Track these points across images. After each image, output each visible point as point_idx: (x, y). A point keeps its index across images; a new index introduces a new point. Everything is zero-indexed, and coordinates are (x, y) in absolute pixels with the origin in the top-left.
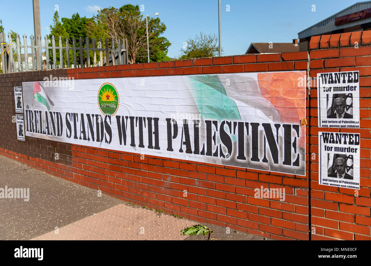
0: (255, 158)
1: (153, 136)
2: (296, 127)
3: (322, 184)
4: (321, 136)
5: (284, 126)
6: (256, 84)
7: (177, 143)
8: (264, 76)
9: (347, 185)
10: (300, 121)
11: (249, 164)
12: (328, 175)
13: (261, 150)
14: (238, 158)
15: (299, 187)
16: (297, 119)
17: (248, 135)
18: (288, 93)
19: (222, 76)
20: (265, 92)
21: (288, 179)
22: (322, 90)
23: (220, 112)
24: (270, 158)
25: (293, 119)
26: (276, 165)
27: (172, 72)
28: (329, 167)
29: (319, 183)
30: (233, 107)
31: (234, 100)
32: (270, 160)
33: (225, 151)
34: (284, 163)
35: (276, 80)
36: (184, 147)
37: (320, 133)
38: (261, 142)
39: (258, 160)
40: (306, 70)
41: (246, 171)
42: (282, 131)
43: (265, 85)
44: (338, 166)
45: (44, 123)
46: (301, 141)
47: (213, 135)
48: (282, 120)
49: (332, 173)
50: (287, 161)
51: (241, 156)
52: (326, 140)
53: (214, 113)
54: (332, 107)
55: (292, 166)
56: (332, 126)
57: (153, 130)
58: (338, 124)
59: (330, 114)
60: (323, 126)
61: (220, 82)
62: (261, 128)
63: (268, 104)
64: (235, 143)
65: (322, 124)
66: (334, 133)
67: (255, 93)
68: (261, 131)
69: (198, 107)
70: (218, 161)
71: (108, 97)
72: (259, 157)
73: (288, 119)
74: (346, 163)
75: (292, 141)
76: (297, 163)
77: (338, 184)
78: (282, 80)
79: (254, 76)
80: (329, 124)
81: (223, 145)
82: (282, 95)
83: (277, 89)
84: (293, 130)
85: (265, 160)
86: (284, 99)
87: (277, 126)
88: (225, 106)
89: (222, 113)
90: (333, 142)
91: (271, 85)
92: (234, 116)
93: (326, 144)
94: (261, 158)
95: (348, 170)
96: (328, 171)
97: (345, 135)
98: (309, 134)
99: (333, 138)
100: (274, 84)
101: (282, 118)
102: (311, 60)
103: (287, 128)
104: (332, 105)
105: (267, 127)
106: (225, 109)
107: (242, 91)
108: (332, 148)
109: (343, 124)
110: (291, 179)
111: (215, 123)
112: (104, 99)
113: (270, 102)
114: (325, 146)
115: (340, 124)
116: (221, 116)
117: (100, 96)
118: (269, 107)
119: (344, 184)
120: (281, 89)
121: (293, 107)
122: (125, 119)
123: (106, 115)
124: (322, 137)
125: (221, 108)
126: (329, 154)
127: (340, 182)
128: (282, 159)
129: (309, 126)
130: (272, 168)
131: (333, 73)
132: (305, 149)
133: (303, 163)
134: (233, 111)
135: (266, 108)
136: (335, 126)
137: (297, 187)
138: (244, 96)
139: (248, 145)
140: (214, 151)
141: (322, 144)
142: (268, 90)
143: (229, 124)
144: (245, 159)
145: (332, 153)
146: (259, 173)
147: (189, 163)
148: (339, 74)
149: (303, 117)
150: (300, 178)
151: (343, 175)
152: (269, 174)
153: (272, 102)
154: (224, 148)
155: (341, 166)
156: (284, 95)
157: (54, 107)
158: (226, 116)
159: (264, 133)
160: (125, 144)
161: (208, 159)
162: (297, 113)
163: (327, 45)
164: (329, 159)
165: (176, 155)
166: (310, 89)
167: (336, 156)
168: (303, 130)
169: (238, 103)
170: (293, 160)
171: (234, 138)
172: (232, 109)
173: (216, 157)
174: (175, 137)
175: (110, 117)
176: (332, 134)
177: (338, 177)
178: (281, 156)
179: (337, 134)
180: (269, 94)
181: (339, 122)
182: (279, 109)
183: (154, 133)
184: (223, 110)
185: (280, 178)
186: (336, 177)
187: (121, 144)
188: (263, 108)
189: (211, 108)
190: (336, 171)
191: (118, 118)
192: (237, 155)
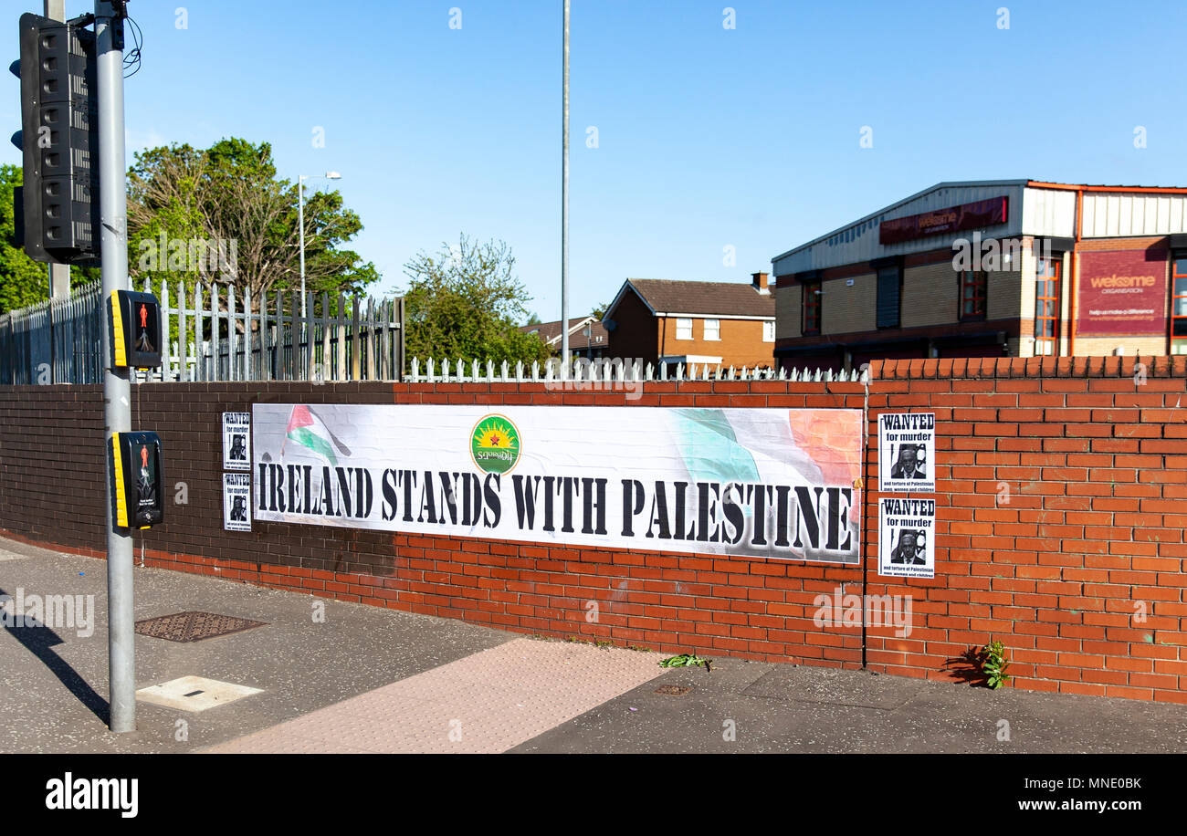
0: (782, 540)
1: (594, 511)
2: (847, 492)
3: (883, 574)
5: (829, 490)
6: (787, 426)
7: (641, 522)
8: (799, 415)
10: (853, 483)
11: (772, 551)
12: (891, 560)
13: (792, 529)
14: (753, 542)
15: (850, 582)
16: (848, 480)
17: (771, 508)
18: (836, 441)
19: (728, 411)
20: (800, 439)
21: (834, 571)
22: (885, 437)
23: (725, 469)
24: (805, 540)
25: (842, 480)
26: (815, 550)
29: (879, 574)
30: (749, 460)
31: (750, 451)
32: (806, 544)
33: (731, 532)
34: (828, 547)
35: (819, 421)
36: (656, 529)
37: (881, 500)
38: (792, 516)
39: (787, 544)
40: (863, 408)
41: (767, 563)
42: (825, 497)
43: (800, 429)
44: (906, 546)
45: (316, 490)
46: (854, 513)
47: (710, 506)
48: (825, 481)
49: (897, 558)
50: (833, 543)
51: (759, 539)
52: (889, 509)
53: (714, 471)
55: (839, 551)
56: (899, 490)
57: (594, 500)
58: (906, 487)
59: (895, 472)
60: (885, 489)
61: (726, 420)
62: (792, 495)
63: (805, 457)
64: (749, 519)
65: (884, 487)
66: (901, 500)
67: (784, 440)
68: (793, 499)
69: (685, 460)
70: (720, 548)
71: (495, 441)
72: (788, 540)
73: (834, 480)
74: (916, 542)
75: (841, 512)
76: (847, 546)
77: (905, 572)
78: (828, 421)
79: (783, 413)
80: (893, 487)
81: (728, 522)
82: (826, 444)
83: (820, 435)
84: (842, 497)
85: (798, 544)
86: (830, 450)
87: (819, 491)
88: (733, 460)
89: (727, 470)
90: (900, 513)
91: (810, 428)
92: (749, 475)
93: (889, 516)
94: (791, 539)
96: (892, 554)
97: (916, 502)
98: (866, 503)
99: (899, 507)
100: (814, 426)
101: (826, 478)
102: (870, 394)
103: (834, 494)
104: (899, 460)
105: (802, 492)
106: (734, 464)
107: (762, 437)
108: (897, 521)
109: (913, 487)
110: (838, 571)
111: (716, 487)
112: (486, 442)
113: (808, 455)
114: (888, 519)
115: (909, 487)
116: (726, 475)
117: (477, 438)
118: (807, 461)
120: (825, 436)
121: (844, 462)
122: (533, 482)
123: (488, 473)
124: (884, 506)
125: (727, 462)
126: (893, 530)
127: (907, 569)
128: (824, 541)
129: (866, 490)
130: (809, 554)
131: (900, 415)
132: (858, 523)
133: (856, 545)
134: (746, 467)
135: (802, 463)
136: (902, 489)
137: (846, 582)
138: (767, 444)
139: (771, 520)
140: (711, 533)
141: (884, 517)
142: (806, 435)
143: (740, 489)
144: (765, 543)
145: (898, 529)
146: (788, 565)
147: (663, 555)
148: (909, 416)
149: (857, 475)
150: (850, 568)
151: (912, 559)
152: (804, 565)
153: (811, 455)
154: (729, 527)
155: (909, 546)
156: (830, 444)
157: (351, 457)
158: (735, 475)
159: (797, 501)
160: (531, 527)
161: (702, 547)
162: (848, 471)
163: (891, 375)
164: (892, 537)
165: (639, 542)
166: (867, 436)
167: (903, 532)
168: (857, 496)
169: (756, 455)
170: (841, 541)
171: (749, 510)
172: (746, 464)
173: (714, 543)
174: (638, 510)
175: (498, 479)
176: (898, 501)
177: (905, 562)
178: (824, 536)
179: (904, 502)
180: (806, 442)
181: (908, 483)
182: (821, 465)
183: (595, 506)
184: (729, 466)
185: (822, 570)
186: (903, 563)
187: (521, 527)
188: (798, 463)
189: (709, 463)
190: (902, 555)
191: (517, 479)
192: (752, 537)
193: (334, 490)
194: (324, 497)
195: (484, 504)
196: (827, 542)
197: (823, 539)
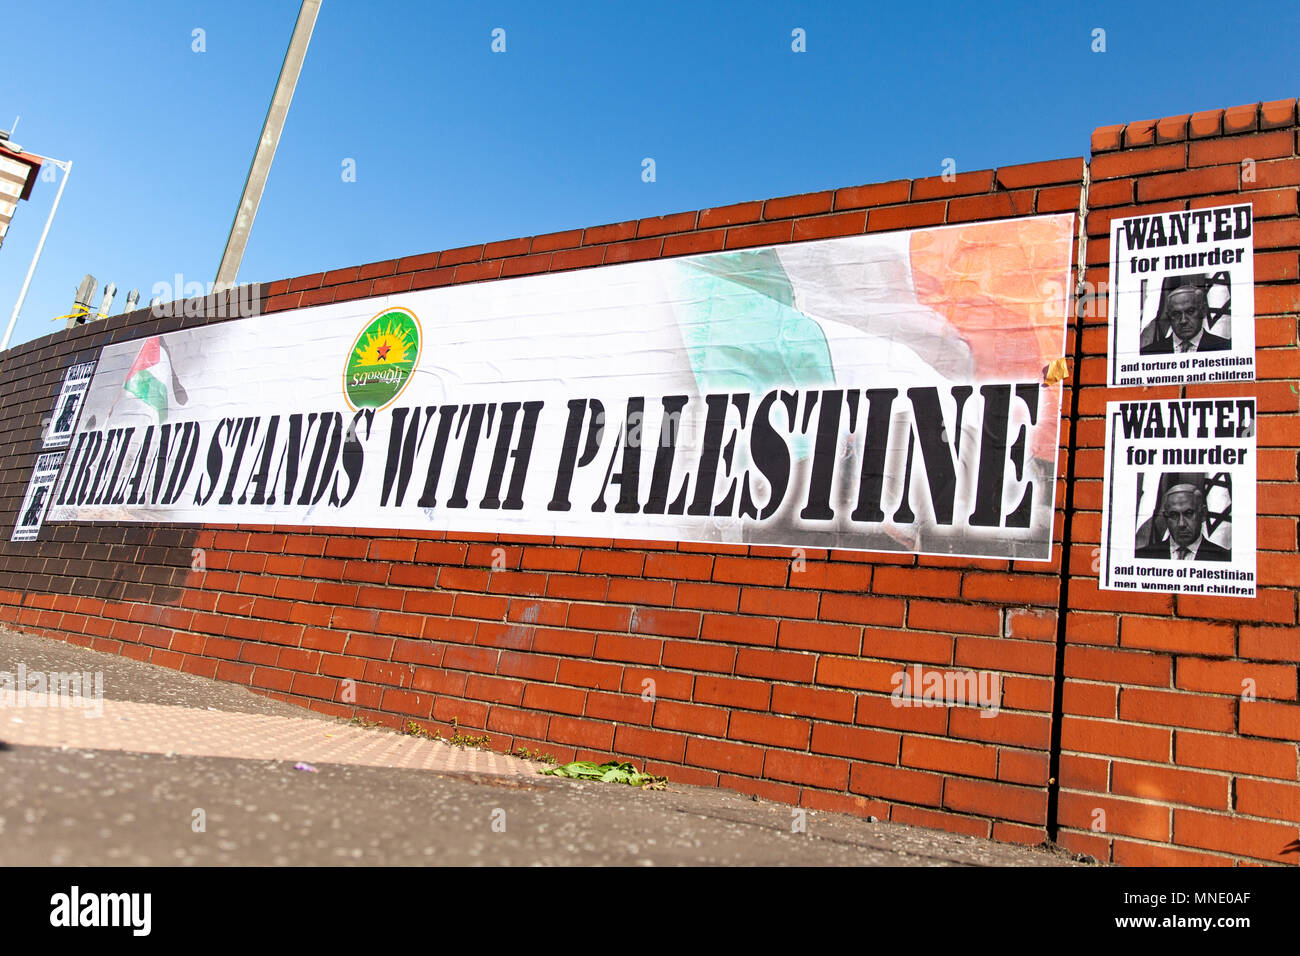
0: (869, 509)
1: (510, 462)
2: (1029, 393)
3: (1111, 587)
4: (1117, 417)
5: (985, 390)
6: (903, 266)
7: (587, 482)
8: (931, 239)
9: (1207, 582)
10: (1045, 370)
11: (843, 534)
12: (1136, 551)
13: (893, 480)
14: (805, 514)
15: (1023, 606)
16: (1031, 365)
17: (851, 438)
18: (1009, 283)
19: (785, 252)
20: (928, 288)
21: (986, 579)
22: (1125, 267)
23: (761, 363)
24: (922, 506)
25: (1018, 366)
26: (944, 528)
27: (624, 251)
28: (1142, 520)
29: (1102, 586)
30: (814, 342)
31: (818, 319)
32: (924, 514)
33: (760, 493)
34: (975, 520)
35: (973, 248)
36: (614, 493)
37: (1113, 407)
38: (897, 451)
39: (880, 516)
40: (1076, 210)
41: (829, 561)
42: (976, 406)
43: (930, 268)
44: (1176, 514)
45: (128, 466)
46: (1044, 439)
47: (725, 440)
48: (978, 372)
49: (1151, 544)
50: (986, 511)
51: (818, 507)
52: (1132, 426)
53: (742, 368)
54: (1157, 319)
55: (1002, 531)
56: (1158, 379)
57: (514, 444)
58: (1178, 372)
59: (1149, 341)
60: (1124, 381)
61: (780, 268)
62: (902, 406)
63: (938, 324)
64: (802, 464)
65: (1120, 375)
66: (1164, 404)
67: (895, 293)
68: (902, 416)
69: (690, 353)
70: (731, 530)
71: (383, 352)
72: (883, 507)
73: (999, 368)
74: (1205, 503)
75: (1012, 437)
76: (1020, 517)
77: (1174, 580)
78: (993, 245)
79: (899, 242)
80: (1144, 375)
81: (756, 475)
82: (985, 292)
83: (972, 276)
84: (1017, 404)
85: (904, 514)
86: (994, 305)
87: (961, 394)
88: (783, 343)
89: (770, 365)
90: (1160, 433)
91: (953, 263)
92: (813, 372)
93: (1133, 442)
94: (889, 505)
95: (1211, 529)
96: (1138, 536)
97: (1203, 406)
98: (1073, 416)
99: (1159, 420)
100: (963, 259)
101: (980, 365)
102: (1094, 182)
103: (996, 398)
104: (1160, 313)
105: (925, 400)
106: (783, 352)
107: (850, 292)
108: (1153, 452)
109: (1198, 371)
110: (995, 577)
111: (742, 401)
112: (370, 358)
113: (944, 318)
114: (1130, 450)
115: (1185, 372)
116: (765, 374)
117: (359, 351)
118: (939, 333)
119: (1195, 581)
120: (985, 277)
121: (1024, 326)
122: (423, 416)
123: (358, 409)
124: (1119, 419)
125: (770, 349)
126: (1140, 477)
127: (1180, 573)
128: (966, 507)
129: (1075, 387)
130: (927, 538)
131: (1166, 217)
132: (1053, 464)
133: (1043, 514)
134: (810, 356)
135: (929, 336)
136: (1167, 379)
137: (1013, 606)
138: (856, 306)
139: (848, 465)
140: (718, 498)
141: (1118, 443)
142: (942, 279)
143: (790, 401)
144: (829, 515)
145: (1154, 472)
146: (875, 564)
147: (617, 547)
148: (1187, 216)
149: (1055, 356)
150: (1029, 572)
151: (1194, 548)
152: (913, 564)
153: (950, 319)
154: (758, 483)
155: (1186, 513)
156: (995, 292)
157: (186, 405)
158: (785, 373)
159: (912, 419)
160: (399, 503)
161: (693, 528)
162: (1034, 345)
163: (1147, 138)
164: (1140, 493)
165: (580, 523)
166: (1084, 267)
167: (1169, 481)
168: (1053, 400)
169: (832, 329)
170: (1008, 506)
171: (802, 445)
172: (809, 349)
173: (722, 517)
174: (585, 461)
175: (370, 416)
176: (1156, 407)
177: (1174, 555)
178: (966, 497)
179: (1173, 406)
180: (942, 293)
181: (1183, 363)
182: (970, 336)
183: (514, 453)
184: (776, 358)
185: (955, 576)
186: (1167, 556)
187: (384, 503)
188: (919, 339)
189: (735, 353)
190: (1167, 535)
191: (399, 415)
192: (804, 503)
193: (150, 461)
194: (133, 476)
195: (339, 465)
196: (972, 510)
197: (964, 504)
